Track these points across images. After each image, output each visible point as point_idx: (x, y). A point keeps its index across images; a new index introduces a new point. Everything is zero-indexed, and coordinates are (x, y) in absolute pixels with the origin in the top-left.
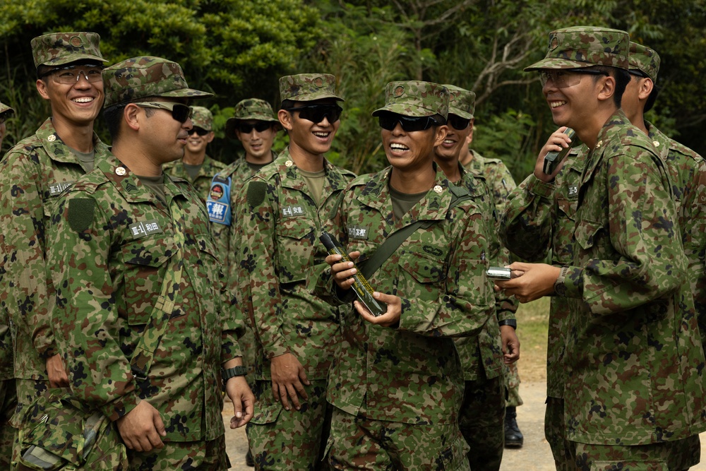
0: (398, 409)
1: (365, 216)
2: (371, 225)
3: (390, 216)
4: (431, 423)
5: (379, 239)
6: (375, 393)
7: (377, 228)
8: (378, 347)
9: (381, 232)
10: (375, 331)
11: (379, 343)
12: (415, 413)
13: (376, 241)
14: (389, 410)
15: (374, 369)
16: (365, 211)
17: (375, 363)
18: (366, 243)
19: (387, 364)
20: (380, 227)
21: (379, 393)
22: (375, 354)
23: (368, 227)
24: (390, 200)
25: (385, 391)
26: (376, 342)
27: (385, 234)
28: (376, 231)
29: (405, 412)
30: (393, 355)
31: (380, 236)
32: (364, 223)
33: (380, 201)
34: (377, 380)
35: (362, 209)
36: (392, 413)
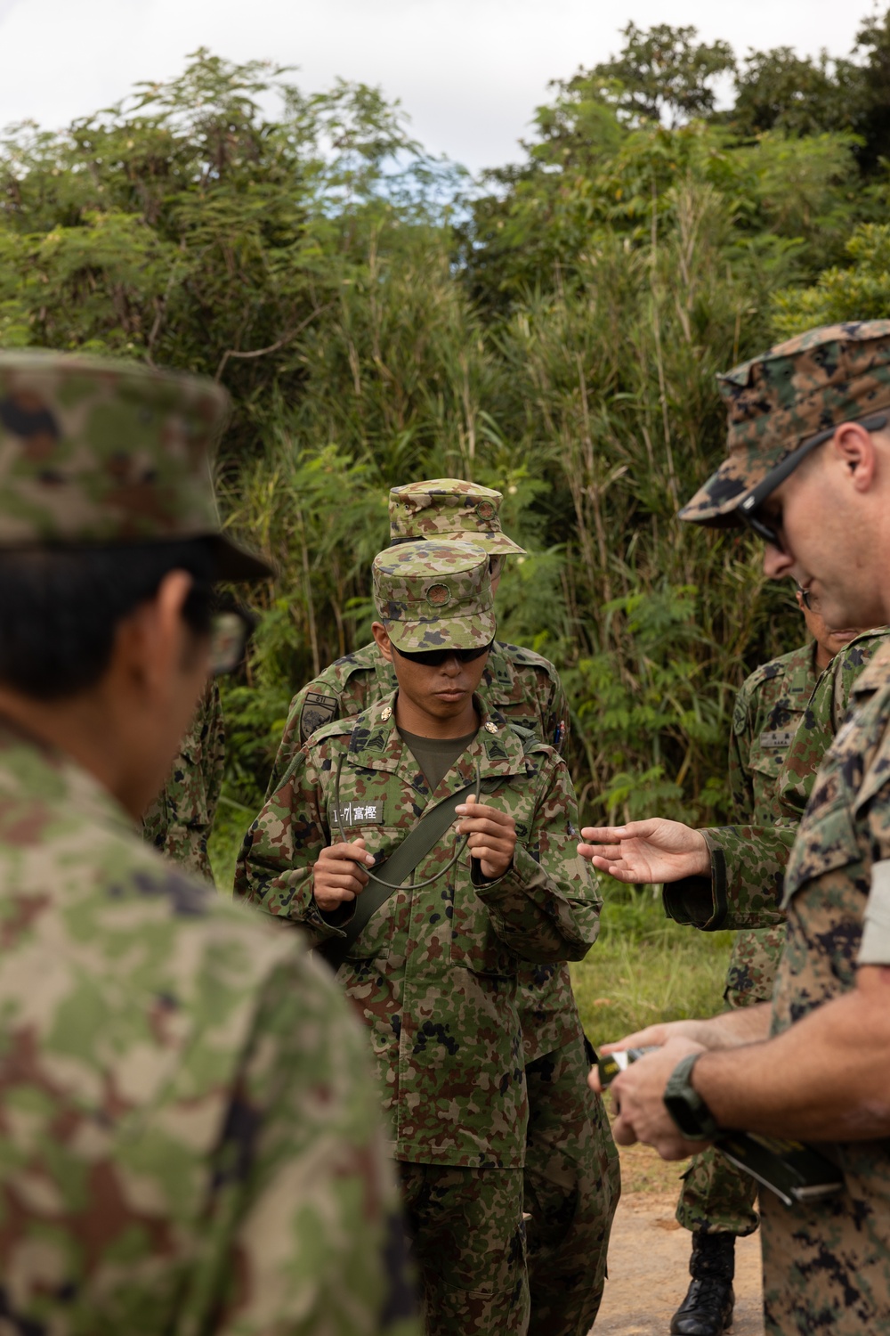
0: (452, 1141)
1: (367, 783)
2: (384, 797)
3: (418, 780)
4: (500, 1164)
5: (407, 820)
6: (415, 1109)
7: (398, 802)
8: (421, 1019)
9: (408, 807)
10: (414, 990)
11: (423, 1012)
12: (477, 1147)
13: (400, 824)
14: (438, 1144)
15: (413, 1064)
16: (365, 777)
17: (415, 1052)
18: (381, 831)
19: (436, 1054)
20: (404, 801)
21: (422, 1110)
22: (415, 1034)
23: (380, 803)
24: (409, 754)
25: (432, 1104)
26: (417, 1012)
27: (418, 812)
28: (398, 808)
29: (462, 1145)
30: (448, 1035)
31: (408, 814)
32: (370, 794)
33: (392, 757)
34: (419, 1084)
35: (358, 773)
36: (442, 1149)
